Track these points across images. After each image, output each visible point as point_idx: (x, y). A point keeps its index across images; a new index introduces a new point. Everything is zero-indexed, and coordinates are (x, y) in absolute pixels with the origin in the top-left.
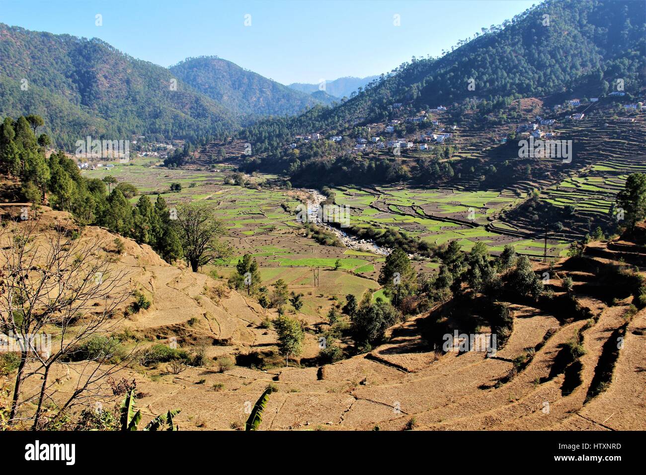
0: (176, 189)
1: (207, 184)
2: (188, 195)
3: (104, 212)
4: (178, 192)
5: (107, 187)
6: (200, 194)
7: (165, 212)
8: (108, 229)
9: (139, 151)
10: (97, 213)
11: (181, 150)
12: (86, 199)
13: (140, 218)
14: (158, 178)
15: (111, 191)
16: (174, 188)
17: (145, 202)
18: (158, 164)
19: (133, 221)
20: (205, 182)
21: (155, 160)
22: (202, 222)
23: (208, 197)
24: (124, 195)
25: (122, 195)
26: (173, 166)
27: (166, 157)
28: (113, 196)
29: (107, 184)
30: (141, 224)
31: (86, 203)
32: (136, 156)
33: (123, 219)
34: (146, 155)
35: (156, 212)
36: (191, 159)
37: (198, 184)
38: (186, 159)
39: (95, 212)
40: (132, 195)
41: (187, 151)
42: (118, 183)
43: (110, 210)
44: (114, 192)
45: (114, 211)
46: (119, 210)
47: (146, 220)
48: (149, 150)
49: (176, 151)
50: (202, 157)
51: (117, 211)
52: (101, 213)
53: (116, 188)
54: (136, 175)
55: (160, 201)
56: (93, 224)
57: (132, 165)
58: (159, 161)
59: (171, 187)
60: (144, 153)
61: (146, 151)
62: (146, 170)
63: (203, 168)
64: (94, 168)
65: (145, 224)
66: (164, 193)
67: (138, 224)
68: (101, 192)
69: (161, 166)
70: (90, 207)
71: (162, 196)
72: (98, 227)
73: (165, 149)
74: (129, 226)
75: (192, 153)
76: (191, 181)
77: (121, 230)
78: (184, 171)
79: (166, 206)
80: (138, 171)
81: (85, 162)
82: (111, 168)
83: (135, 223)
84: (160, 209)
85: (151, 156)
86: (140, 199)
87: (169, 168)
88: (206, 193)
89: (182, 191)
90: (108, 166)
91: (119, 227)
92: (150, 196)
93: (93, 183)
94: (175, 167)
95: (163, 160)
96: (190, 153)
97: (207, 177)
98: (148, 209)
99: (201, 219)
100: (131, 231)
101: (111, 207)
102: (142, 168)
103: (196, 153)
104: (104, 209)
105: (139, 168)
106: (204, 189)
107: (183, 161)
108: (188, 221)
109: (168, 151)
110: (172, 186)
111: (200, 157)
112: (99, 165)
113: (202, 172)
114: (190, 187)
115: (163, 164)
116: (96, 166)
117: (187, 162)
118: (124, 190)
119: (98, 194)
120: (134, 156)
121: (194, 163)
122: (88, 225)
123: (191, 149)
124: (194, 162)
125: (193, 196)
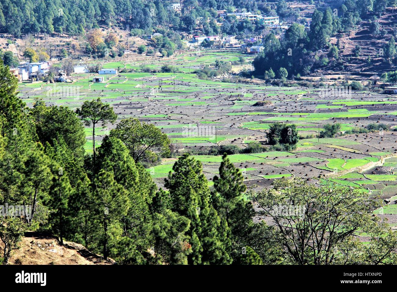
0: (281, 142)
1: (371, 128)
2: (316, 159)
3: (73, 199)
4: (287, 149)
5: (88, 131)
6: (347, 156)
7: (239, 205)
8: (81, 246)
9: (187, 30)
10: (56, 201)
11: (302, 29)
12: (27, 163)
13: (169, 218)
14: (234, 107)
15: (99, 144)
16: (277, 139)
17: (186, 173)
18: (236, 69)
19: (149, 226)
20: (367, 123)
21: (230, 58)
22: (342, 236)
23: (372, 165)
24: (133, 154)
25: (126, 153)
26: (278, 76)
27: (262, 49)
28: (102, 156)
29: (88, 124)
30: (172, 234)
31: (27, 174)
32: (180, 47)
33: (122, 221)
34: (207, 44)
35: (214, 202)
36: (330, 55)
37: (345, 127)
38: (317, 55)
39: (48, 197)
40: (154, 152)
41: (320, 33)
42: (118, 121)
43: (90, 195)
44: (107, 145)
45: (99, 198)
46: (114, 196)
47: (184, 224)
48: (215, 30)
49: (289, 33)
50: (361, 52)
51: (107, 198)
52: (66, 201)
53: (112, 134)
54: (177, 98)
55: (228, 175)
56: (39, 235)
57: (166, 70)
58: (241, 61)
59: (270, 135)
60: (201, 39)
61: (207, 33)
62: (204, 84)
63: (363, 83)
64: (64, 77)
65: (181, 235)
66: (247, 151)
67: (163, 234)
68: (71, 144)
69: (244, 74)
70: (36, 185)
71: (233, 159)
72: (54, 242)
73: (259, 28)
74: (140, 242)
75: (334, 40)
76: (325, 119)
77: (115, 251)
78: (310, 90)
79: (242, 189)
80: (183, 88)
81: (42, 60)
82: (112, 77)
83: (155, 232)
84: (229, 196)
85: (218, 47)
86: (176, 167)
87: (267, 82)
88: (367, 154)
89: (299, 146)
90: (105, 73)
91: (110, 243)
92: (203, 159)
93: (49, 118)
94: (285, 80)
95: (252, 58)
96: (327, 38)
97: (371, 108)
98: (194, 195)
99: (339, 230)
100: (146, 255)
101: (93, 187)
102: (195, 79)
103: (344, 39)
104: (73, 191)
105: (187, 78)
106: (361, 141)
107: (306, 62)
108: (303, 233)
109: (266, 32)
110: (273, 130)
111: (355, 52)
112: (79, 70)
113: (360, 94)
114: (322, 136)
115: (252, 68)
116: (69, 70)
117: (317, 66)
118: (134, 141)
119: (63, 150)
120: (174, 46)
121: (337, 67)
122: (27, 235)
123: (330, 28)
124: (339, 64)
125: (331, 163)
